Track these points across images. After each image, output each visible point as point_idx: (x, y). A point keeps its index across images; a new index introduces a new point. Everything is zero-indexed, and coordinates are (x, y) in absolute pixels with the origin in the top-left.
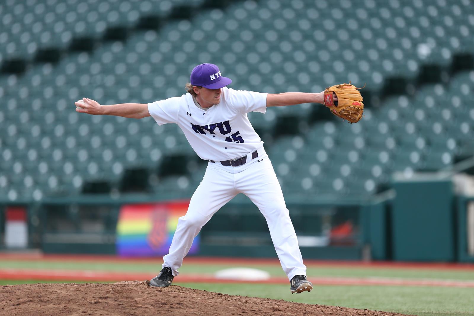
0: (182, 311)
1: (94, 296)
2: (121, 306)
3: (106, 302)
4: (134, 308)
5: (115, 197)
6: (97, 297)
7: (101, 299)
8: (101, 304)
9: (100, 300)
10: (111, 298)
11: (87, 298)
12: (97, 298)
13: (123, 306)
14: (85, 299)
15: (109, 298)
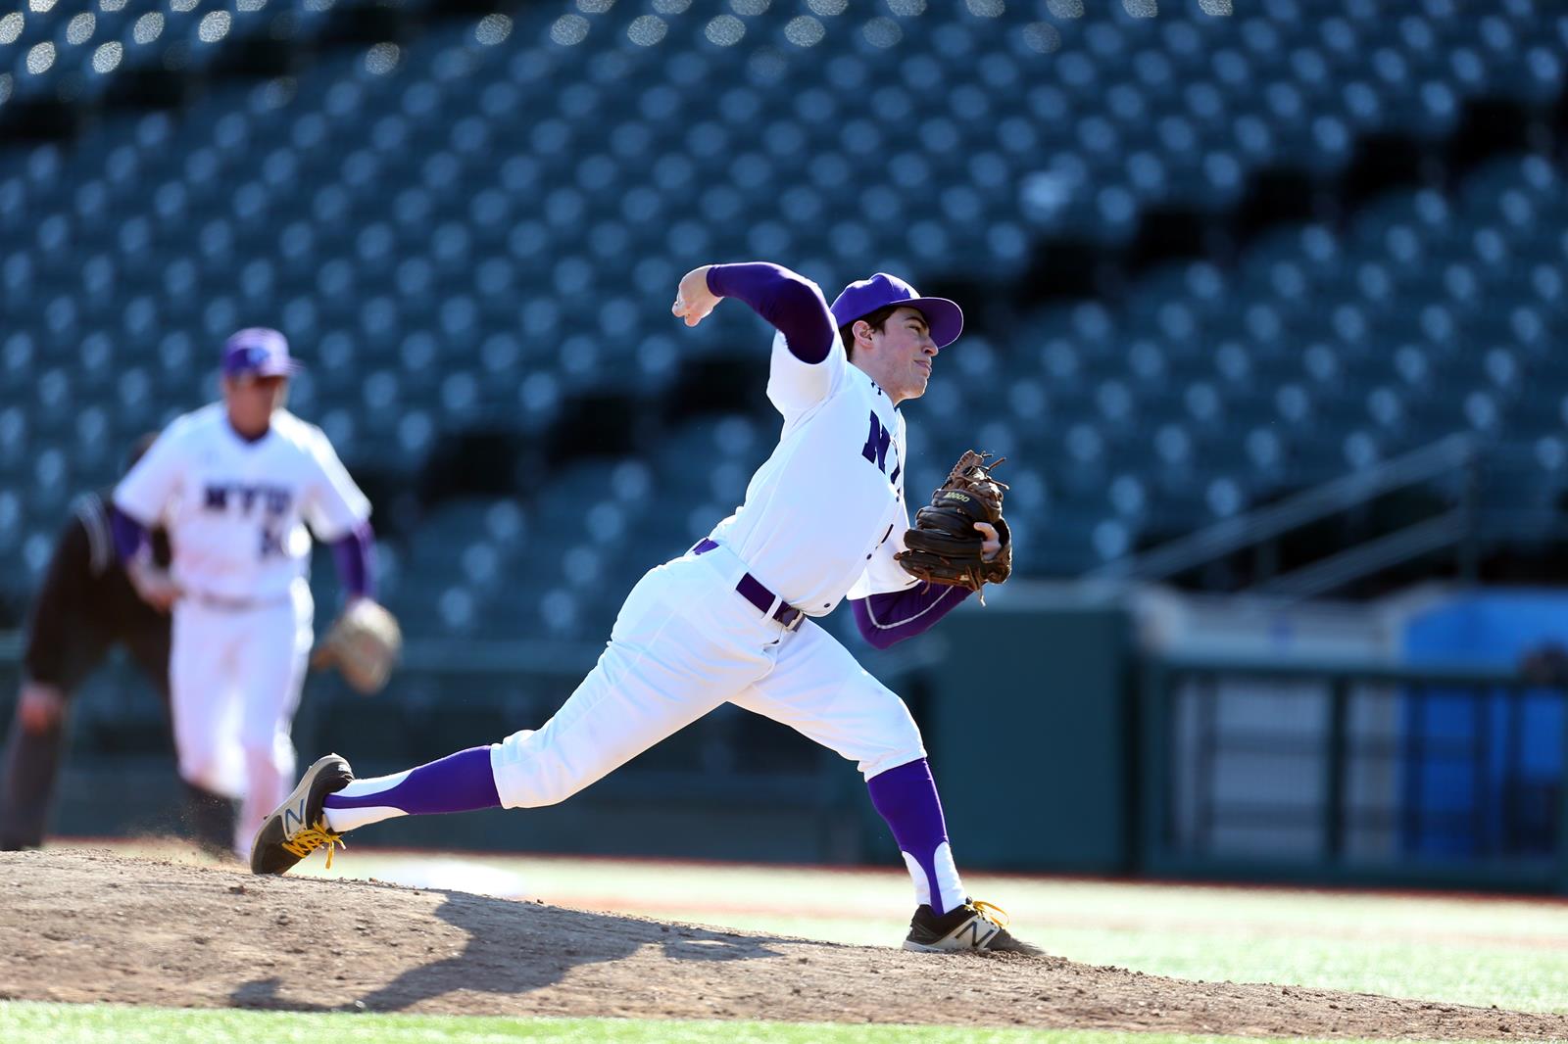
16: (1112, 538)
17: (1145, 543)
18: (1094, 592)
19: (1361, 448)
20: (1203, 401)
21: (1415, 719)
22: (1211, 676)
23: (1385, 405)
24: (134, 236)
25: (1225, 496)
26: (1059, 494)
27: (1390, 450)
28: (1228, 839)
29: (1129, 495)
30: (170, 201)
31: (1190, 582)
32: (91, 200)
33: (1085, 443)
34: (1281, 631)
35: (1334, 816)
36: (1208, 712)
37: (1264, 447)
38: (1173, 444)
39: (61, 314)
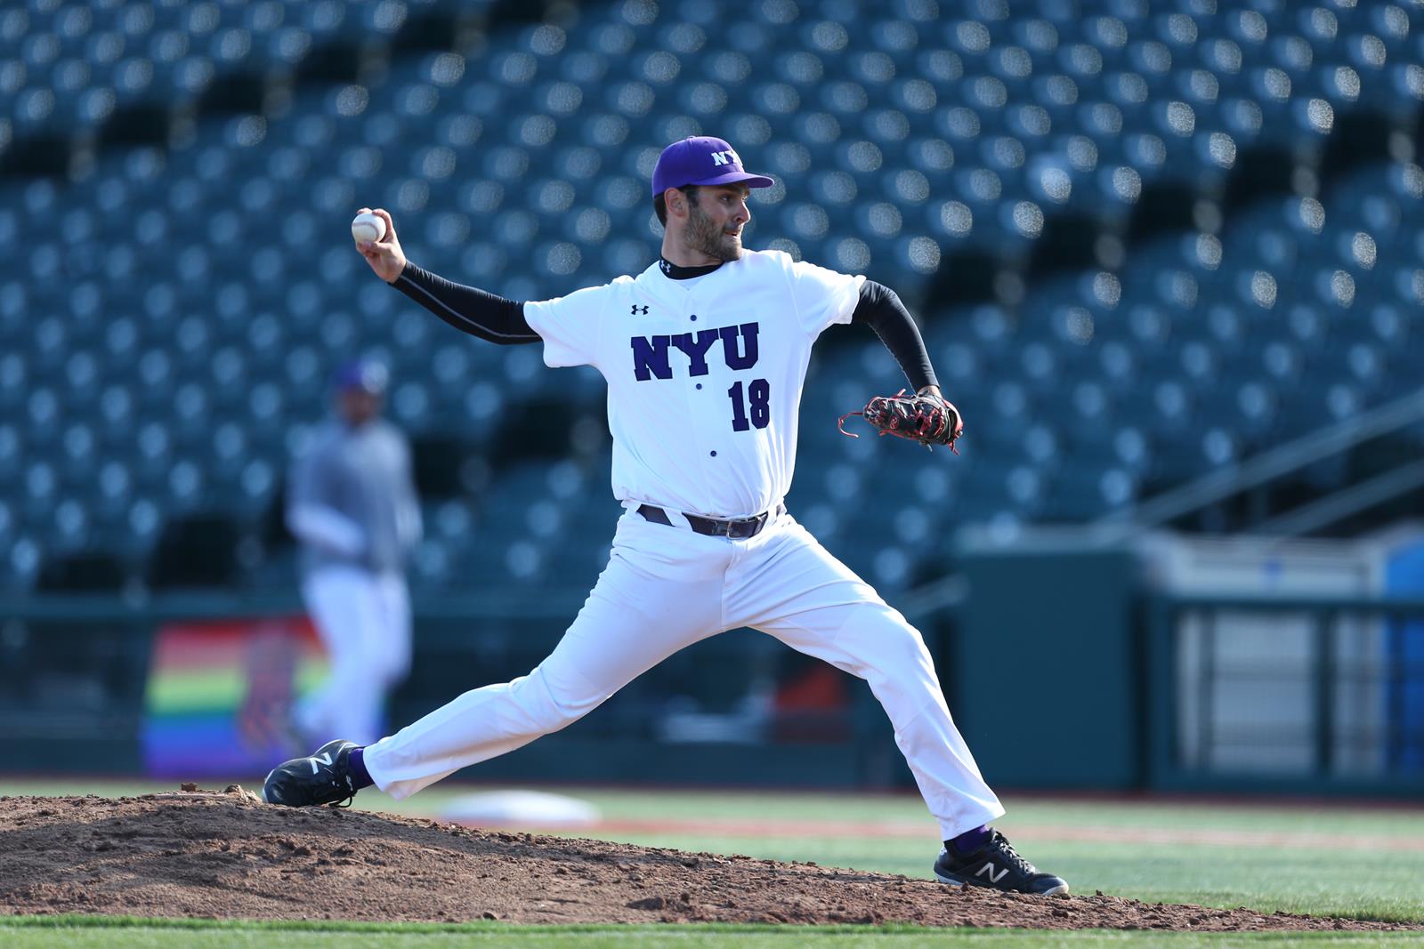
0: (351, 873)
1: (98, 830)
2: (175, 858)
3: (131, 846)
4: (214, 863)
5: (136, 599)
6: (106, 834)
7: (117, 839)
8: (115, 852)
9: (114, 842)
10: (146, 835)
11: (76, 835)
12: (104, 836)
13: (180, 857)
14: (69, 838)
15: (142, 835)
16: (1117, 487)
17: (1148, 490)
18: (1105, 535)
19: (1343, 401)
20: (1198, 360)
21: (1396, 646)
22: (1211, 608)
23: (1364, 361)
24: (226, 230)
25: (1219, 447)
26: (1068, 445)
27: (1372, 401)
28: (1227, 757)
29: (1131, 446)
30: (258, 196)
31: (1188, 525)
32: (186, 197)
33: (1091, 400)
34: (1273, 567)
35: (1324, 735)
36: (1208, 642)
37: (1255, 401)
38: (1172, 400)
39: (160, 301)
